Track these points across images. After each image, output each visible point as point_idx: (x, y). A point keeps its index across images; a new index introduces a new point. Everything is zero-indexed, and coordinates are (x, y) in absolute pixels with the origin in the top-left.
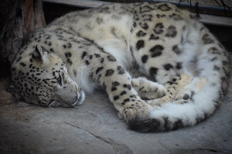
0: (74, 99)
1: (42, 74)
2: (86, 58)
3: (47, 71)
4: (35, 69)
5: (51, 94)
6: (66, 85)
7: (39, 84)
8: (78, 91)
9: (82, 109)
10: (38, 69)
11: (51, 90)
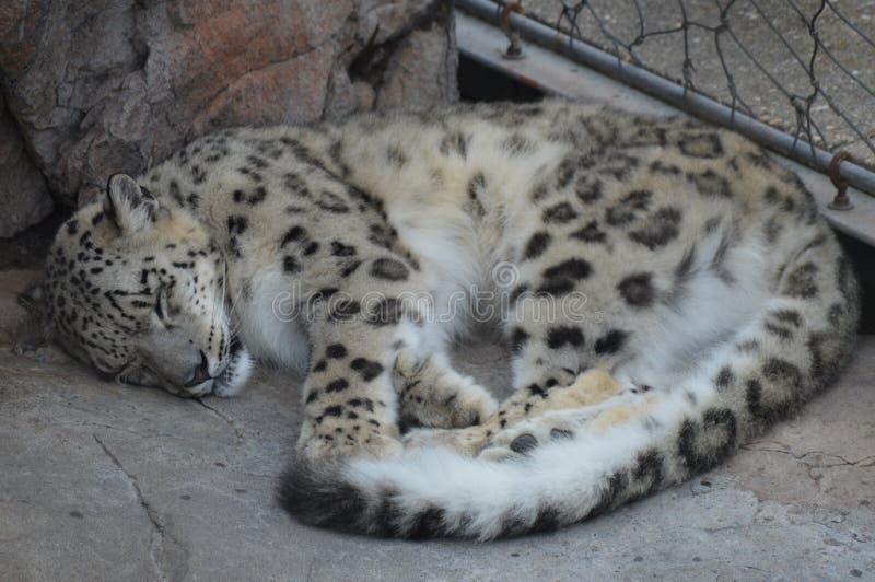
0: (190, 372)
1: (108, 270)
2: (295, 249)
3: (125, 263)
4: (92, 253)
5: (125, 347)
6: (176, 322)
7: (96, 306)
8: (216, 348)
9: (220, 411)
10: (99, 251)
11: (127, 330)
